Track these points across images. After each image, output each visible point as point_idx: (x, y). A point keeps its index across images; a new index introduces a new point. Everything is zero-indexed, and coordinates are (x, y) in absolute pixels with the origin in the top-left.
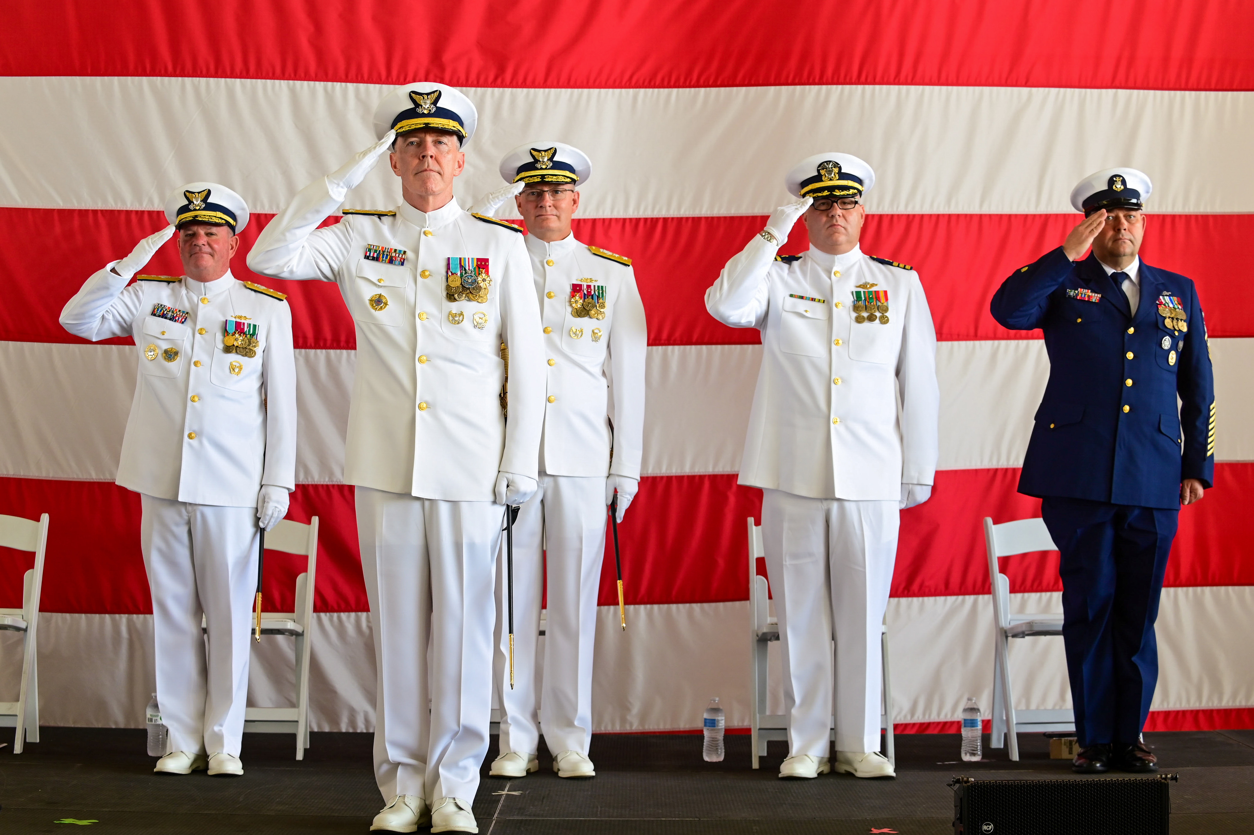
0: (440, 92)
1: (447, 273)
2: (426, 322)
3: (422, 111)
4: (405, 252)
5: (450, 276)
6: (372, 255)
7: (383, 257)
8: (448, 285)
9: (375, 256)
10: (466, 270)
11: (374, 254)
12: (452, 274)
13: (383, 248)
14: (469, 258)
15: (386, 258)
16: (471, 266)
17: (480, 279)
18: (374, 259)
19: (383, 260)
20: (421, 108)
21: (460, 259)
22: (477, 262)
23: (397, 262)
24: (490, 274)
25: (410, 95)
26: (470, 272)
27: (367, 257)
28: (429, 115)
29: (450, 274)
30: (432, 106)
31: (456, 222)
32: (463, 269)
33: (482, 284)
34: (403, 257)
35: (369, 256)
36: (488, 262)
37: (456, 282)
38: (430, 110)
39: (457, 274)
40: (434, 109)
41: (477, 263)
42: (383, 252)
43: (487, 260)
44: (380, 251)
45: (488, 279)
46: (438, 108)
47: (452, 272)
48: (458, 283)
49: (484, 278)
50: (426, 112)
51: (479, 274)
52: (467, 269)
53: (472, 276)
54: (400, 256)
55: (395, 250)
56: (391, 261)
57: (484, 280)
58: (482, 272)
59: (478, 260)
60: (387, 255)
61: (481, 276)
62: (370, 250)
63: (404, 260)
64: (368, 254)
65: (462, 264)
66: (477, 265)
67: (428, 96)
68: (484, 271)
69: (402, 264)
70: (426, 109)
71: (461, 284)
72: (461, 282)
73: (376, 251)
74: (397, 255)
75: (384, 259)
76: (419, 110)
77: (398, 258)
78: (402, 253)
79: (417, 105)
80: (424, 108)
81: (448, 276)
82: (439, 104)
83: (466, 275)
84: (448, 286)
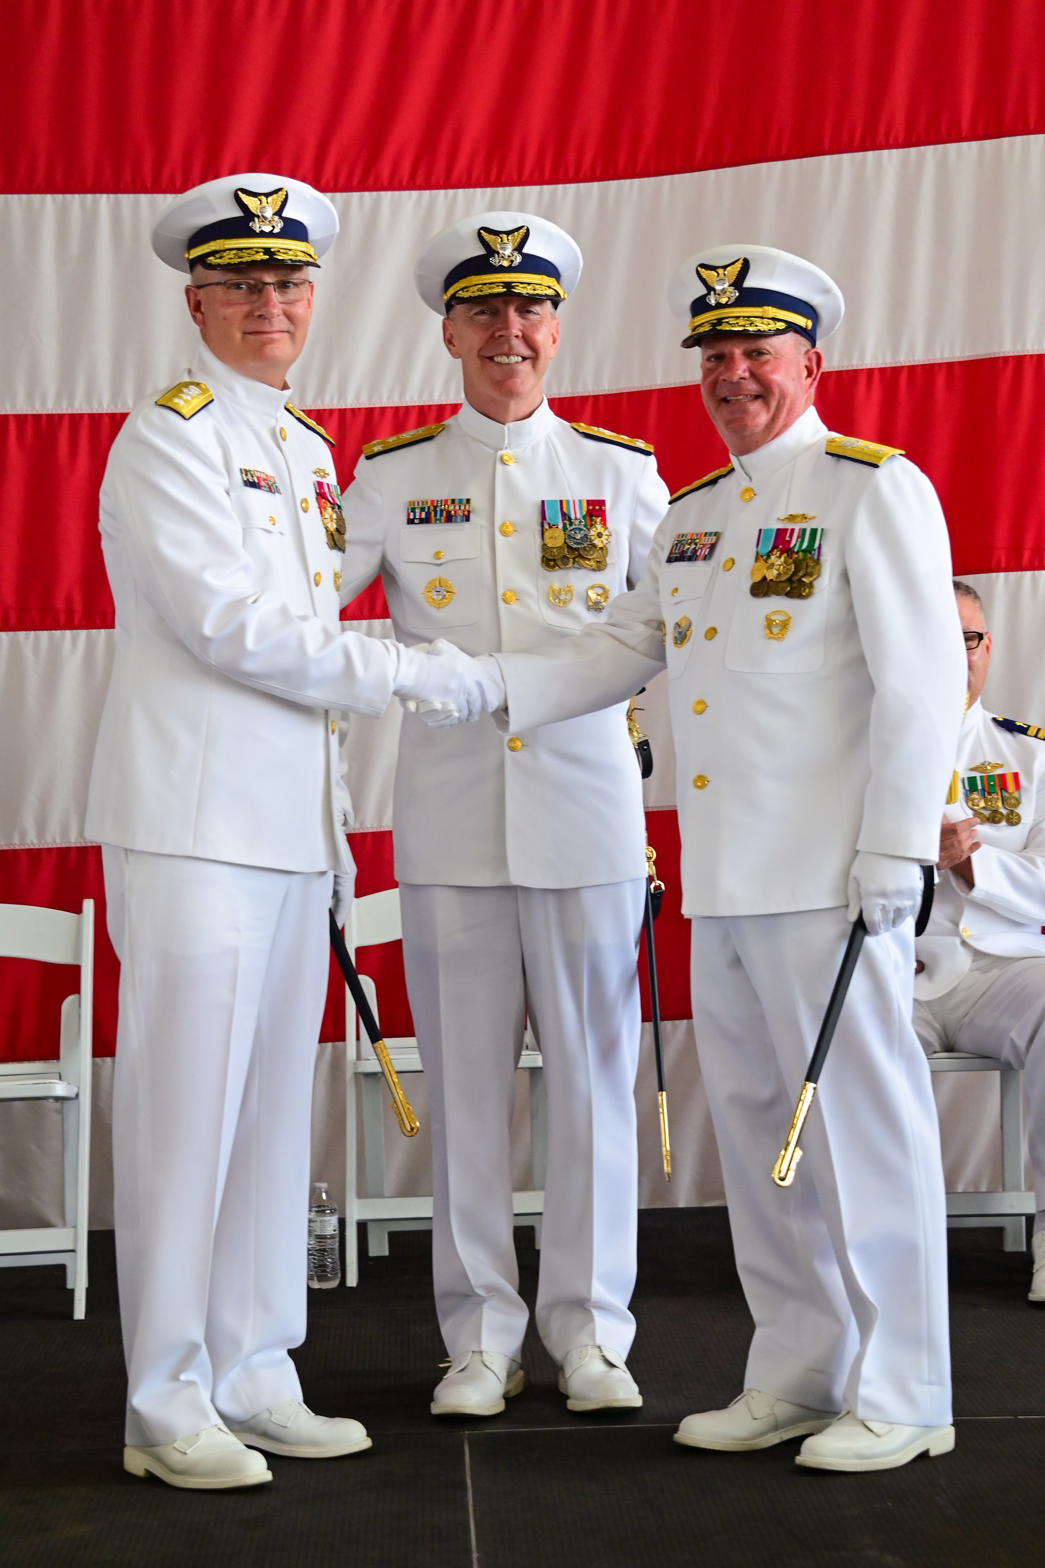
0: (528, 229)
1: (542, 525)
2: (515, 606)
3: (499, 262)
4: (468, 501)
5: (547, 530)
6: (417, 516)
7: (436, 515)
8: (545, 545)
9: (423, 516)
10: (571, 519)
11: (420, 515)
12: (550, 527)
13: (433, 501)
14: (574, 501)
15: (441, 515)
16: (577, 513)
17: (593, 533)
18: (422, 521)
19: (436, 520)
20: (498, 257)
21: (561, 502)
22: (588, 505)
23: (459, 519)
24: (608, 524)
25: (479, 234)
26: (577, 522)
27: (411, 522)
28: (510, 269)
29: (546, 526)
30: (516, 253)
31: (549, 441)
32: (567, 518)
33: (597, 542)
34: (467, 507)
35: (415, 518)
36: (605, 506)
37: (556, 538)
38: (512, 261)
39: (557, 527)
40: (518, 259)
41: (588, 508)
42: (435, 507)
43: (602, 503)
44: (429, 508)
45: (606, 532)
46: (526, 256)
47: (549, 524)
48: (560, 542)
49: (599, 531)
50: (506, 264)
51: (592, 525)
52: (573, 517)
53: (581, 530)
54: (462, 508)
55: (453, 501)
56: (449, 519)
57: (600, 535)
58: (596, 523)
59: (589, 502)
60: (442, 511)
61: (594, 529)
62: (413, 510)
63: (469, 512)
64: (412, 517)
65: (565, 510)
66: (588, 511)
67: (507, 237)
68: (599, 520)
69: (467, 519)
70: (506, 259)
71: (565, 542)
72: (565, 539)
73: (422, 509)
74: (457, 508)
75: (438, 517)
76: (495, 261)
77: (459, 512)
78: (465, 502)
79: (491, 252)
80: (503, 257)
81: (545, 530)
82: (526, 250)
83: (571, 528)
84: (545, 547)
